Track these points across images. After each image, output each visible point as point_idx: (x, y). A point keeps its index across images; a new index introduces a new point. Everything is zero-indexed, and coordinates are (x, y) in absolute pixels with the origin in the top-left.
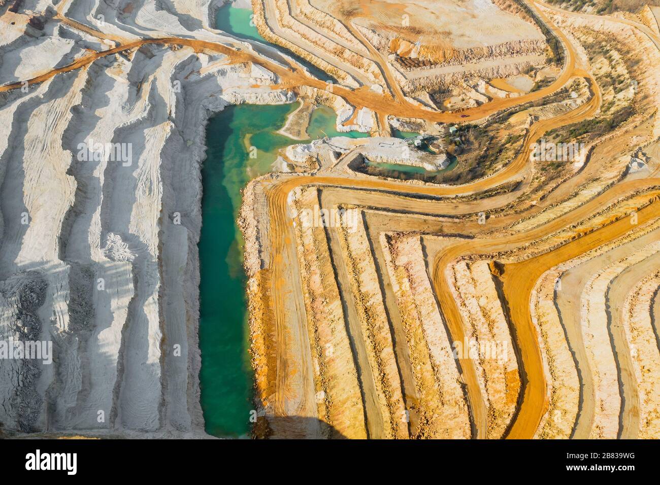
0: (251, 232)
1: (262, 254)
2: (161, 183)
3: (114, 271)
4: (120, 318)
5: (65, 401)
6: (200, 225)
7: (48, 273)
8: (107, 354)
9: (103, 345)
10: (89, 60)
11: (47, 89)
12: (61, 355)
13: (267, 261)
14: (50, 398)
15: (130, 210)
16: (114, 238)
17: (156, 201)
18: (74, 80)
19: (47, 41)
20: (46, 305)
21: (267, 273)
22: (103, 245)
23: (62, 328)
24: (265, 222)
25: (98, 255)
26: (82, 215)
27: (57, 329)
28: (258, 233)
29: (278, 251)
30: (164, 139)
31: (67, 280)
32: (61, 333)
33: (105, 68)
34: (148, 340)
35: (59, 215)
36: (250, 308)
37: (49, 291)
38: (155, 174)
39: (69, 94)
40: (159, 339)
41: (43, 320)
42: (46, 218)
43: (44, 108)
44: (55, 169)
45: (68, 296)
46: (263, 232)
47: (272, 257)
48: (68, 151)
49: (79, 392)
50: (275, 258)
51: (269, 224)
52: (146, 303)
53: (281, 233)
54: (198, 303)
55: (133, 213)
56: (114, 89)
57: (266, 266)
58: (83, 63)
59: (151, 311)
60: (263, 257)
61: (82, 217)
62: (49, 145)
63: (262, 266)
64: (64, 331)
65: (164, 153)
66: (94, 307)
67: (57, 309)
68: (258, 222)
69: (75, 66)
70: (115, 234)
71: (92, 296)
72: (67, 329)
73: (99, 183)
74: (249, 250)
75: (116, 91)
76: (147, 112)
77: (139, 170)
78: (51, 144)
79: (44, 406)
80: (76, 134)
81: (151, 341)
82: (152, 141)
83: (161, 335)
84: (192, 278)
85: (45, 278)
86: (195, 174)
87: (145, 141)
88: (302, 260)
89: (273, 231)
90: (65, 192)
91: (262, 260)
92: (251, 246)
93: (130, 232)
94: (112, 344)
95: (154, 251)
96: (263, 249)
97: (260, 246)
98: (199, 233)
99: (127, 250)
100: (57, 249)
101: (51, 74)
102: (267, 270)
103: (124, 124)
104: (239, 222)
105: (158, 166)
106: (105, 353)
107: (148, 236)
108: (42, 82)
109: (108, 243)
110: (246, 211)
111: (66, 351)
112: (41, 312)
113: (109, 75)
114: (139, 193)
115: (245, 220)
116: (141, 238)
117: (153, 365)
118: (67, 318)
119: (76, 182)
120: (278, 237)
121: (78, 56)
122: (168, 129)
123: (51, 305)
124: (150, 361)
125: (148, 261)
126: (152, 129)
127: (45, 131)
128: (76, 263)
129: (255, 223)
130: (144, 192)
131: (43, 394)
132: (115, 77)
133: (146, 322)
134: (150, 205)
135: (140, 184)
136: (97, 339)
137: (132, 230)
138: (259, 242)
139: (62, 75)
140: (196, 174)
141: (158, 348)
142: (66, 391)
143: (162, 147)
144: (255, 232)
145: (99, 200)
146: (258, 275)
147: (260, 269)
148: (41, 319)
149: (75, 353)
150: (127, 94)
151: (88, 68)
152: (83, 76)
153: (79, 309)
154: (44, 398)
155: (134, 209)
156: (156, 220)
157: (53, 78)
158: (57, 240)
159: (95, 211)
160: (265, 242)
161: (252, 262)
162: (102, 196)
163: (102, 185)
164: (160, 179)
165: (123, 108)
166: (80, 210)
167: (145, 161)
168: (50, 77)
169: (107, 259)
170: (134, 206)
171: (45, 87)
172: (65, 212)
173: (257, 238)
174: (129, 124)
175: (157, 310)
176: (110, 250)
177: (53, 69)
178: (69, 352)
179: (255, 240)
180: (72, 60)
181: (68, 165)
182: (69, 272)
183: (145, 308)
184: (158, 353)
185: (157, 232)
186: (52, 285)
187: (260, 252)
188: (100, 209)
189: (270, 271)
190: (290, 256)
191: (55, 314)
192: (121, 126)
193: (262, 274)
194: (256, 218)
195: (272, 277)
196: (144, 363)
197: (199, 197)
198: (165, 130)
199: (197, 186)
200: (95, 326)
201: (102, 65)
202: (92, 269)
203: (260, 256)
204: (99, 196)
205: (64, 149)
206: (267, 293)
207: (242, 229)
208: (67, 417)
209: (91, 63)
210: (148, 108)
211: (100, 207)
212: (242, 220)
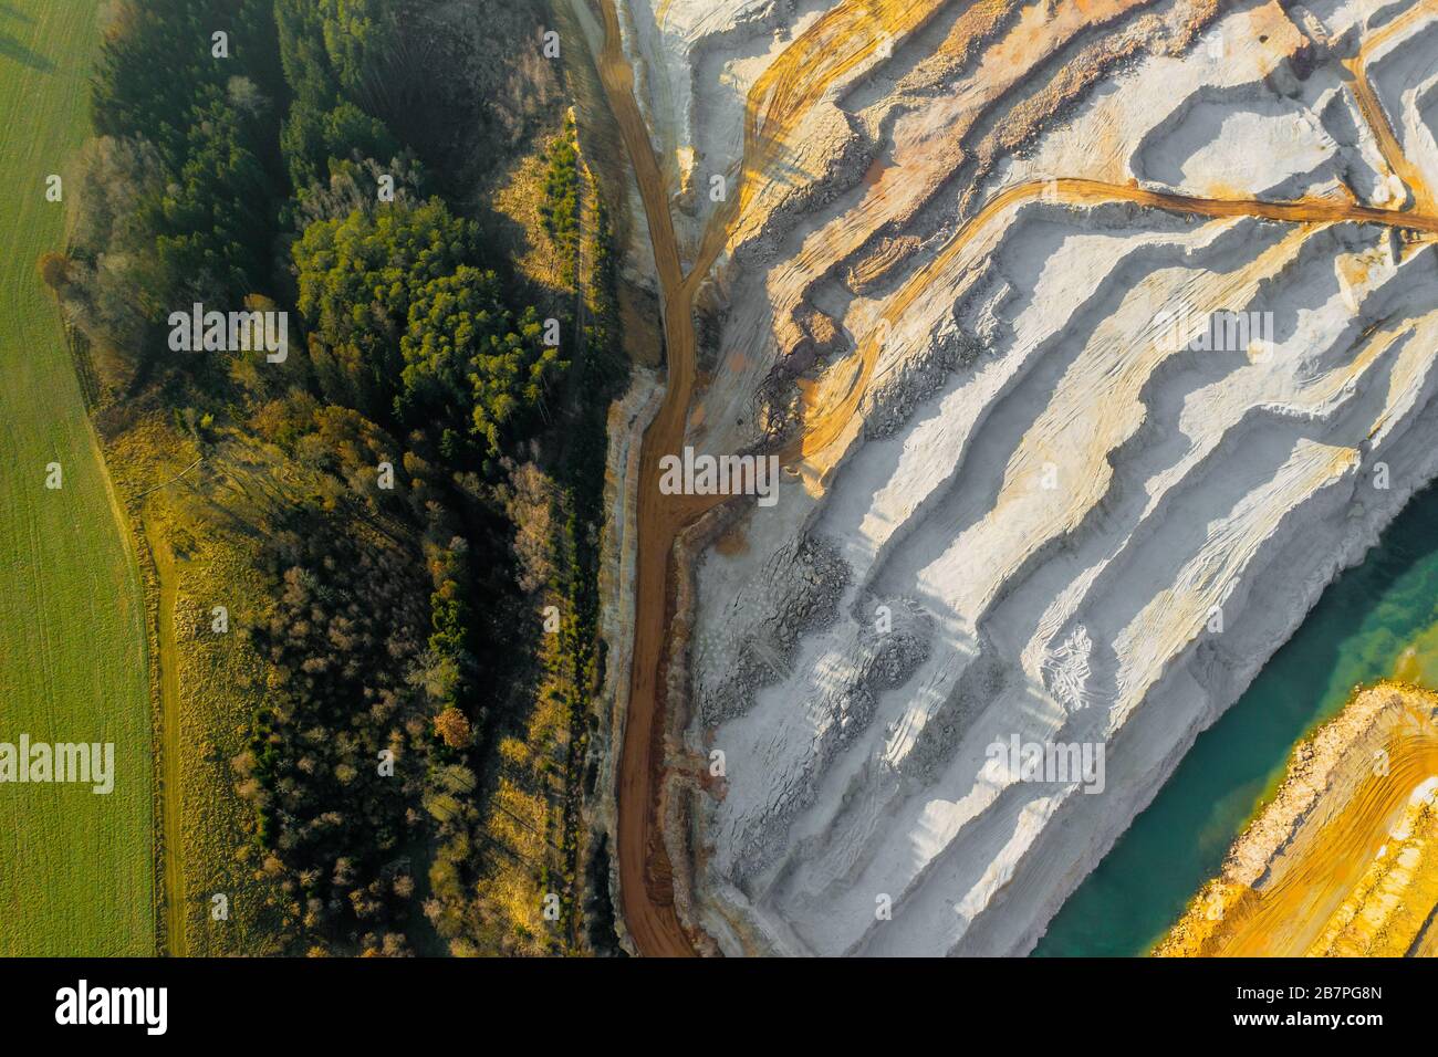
0: (1299, 794)
1: (1279, 859)
2: (1237, 580)
3: (1032, 711)
4: (976, 802)
5: (811, 877)
6: (1235, 699)
7: (944, 639)
8: (915, 849)
9: (921, 828)
10: (1328, 211)
11: (1208, 242)
12: (859, 795)
13: (1274, 879)
14: (798, 853)
15: (1147, 599)
16: (1082, 640)
17: (1199, 614)
18: (1268, 247)
19: (1290, 116)
20: (900, 693)
21: (1254, 903)
22: (1054, 644)
23: (891, 756)
24: (1339, 801)
25: (1033, 659)
26: (1071, 556)
27: (884, 752)
28: (1308, 812)
29: (1310, 876)
30: (1317, 487)
31: (957, 675)
32: (885, 761)
33: (1342, 248)
34: (985, 870)
35: (1037, 535)
36: (1176, 931)
37: (922, 673)
38: (1244, 553)
39: (1236, 275)
40: (1002, 882)
41: (880, 717)
42: (1014, 524)
43: (1176, 273)
44: (1097, 431)
45: (939, 706)
46: (1319, 817)
47: (1289, 878)
48: (1143, 408)
49: (836, 880)
50: (1291, 886)
51: (1341, 810)
52: (1033, 804)
53: (1344, 846)
54: (1107, 849)
55: (1147, 609)
56: (1322, 310)
57: (1264, 889)
58: (1314, 214)
59: (1028, 827)
60: (1273, 866)
61: (1068, 559)
62: (1125, 368)
63: (1258, 882)
64: (890, 763)
65: (1291, 518)
66: (962, 745)
67: (909, 718)
68: (1327, 790)
69: (1295, 214)
70: (1088, 635)
71: (972, 723)
72: (896, 763)
73: (1142, 510)
74: (1266, 822)
75: (1319, 317)
76: (1335, 406)
77: (1223, 523)
78: (1130, 369)
79: (781, 863)
80: (1186, 369)
81: (988, 875)
82: (1295, 472)
83: (1009, 877)
84: (1138, 798)
85: (933, 643)
86: (1310, 592)
87: (1283, 462)
88: (1331, 936)
89: (1333, 831)
90: (1077, 495)
91: (1268, 870)
92: (1275, 820)
93: (1114, 645)
94: (933, 838)
95: (1118, 716)
96: (1287, 851)
97: (1289, 841)
98: (1221, 714)
99: (1081, 682)
100: (987, 602)
101: (1239, 208)
102: (1259, 899)
103: (1277, 408)
104: (1299, 752)
105: (1262, 538)
106: (914, 844)
107: (1134, 676)
108: (1214, 217)
109: (1066, 644)
110: (1330, 741)
111: (870, 794)
112: (888, 699)
113: (1338, 270)
114: (1188, 573)
115: (1310, 757)
116: (1121, 670)
117: (960, 916)
118: (909, 745)
119: (1107, 486)
120: (1334, 848)
121: (1316, 191)
122: (1342, 468)
123: (906, 702)
124: (960, 909)
125: (1095, 726)
126: (1315, 445)
127: (1139, 333)
128: (994, 648)
129: (1321, 787)
130: (1197, 577)
131: (792, 843)
132: (1343, 282)
133: (1007, 835)
134: (1185, 614)
135: (1203, 554)
136: (922, 807)
137: (1119, 645)
138: (1295, 831)
139: (1256, 222)
140: (1313, 592)
141: (989, 896)
142: (822, 863)
143: (1298, 501)
144: (1303, 804)
145: (1116, 547)
146: (1239, 891)
147: (1249, 885)
148: (878, 712)
149: (879, 808)
150: (1334, 339)
151: (1310, 234)
152: (1289, 248)
153: (937, 737)
154: (790, 850)
155: (1154, 602)
156: (1169, 654)
157: (1235, 221)
158: (998, 584)
159: (1094, 565)
160: (1304, 839)
161: (1251, 854)
162: (1125, 542)
163: (1142, 518)
164: (1242, 569)
165: (1303, 367)
166: (1073, 545)
167: (1249, 510)
168: (1234, 214)
169: (1039, 677)
170: (1160, 595)
171: (1207, 235)
172: (1048, 537)
173: (1298, 821)
174: (1284, 413)
175: (1038, 830)
176: (1060, 660)
177: (1253, 199)
178: (873, 799)
179: (1291, 821)
180: (1298, 192)
181: (1121, 438)
182: (971, 662)
183: (1024, 812)
184: (981, 906)
185: (1152, 680)
186: (932, 665)
187: (1279, 851)
188: (1104, 566)
189: (1262, 903)
190: (1319, 905)
191: (899, 723)
192: (1268, 408)
193: (1245, 897)
194: (1331, 778)
195: (1256, 916)
196: (951, 903)
197: (1278, 644)
198: (1337, 463)
199: (1295, 617)
200: (937, 781)
201: (1343, 238)
202: (1008, 677)
203: (1272, 859)
204: (1120, 540)
205: (1141, 398)
206: (1222, 940)
207: (1291, 769)
208: (796, 900)
209: (1325, 226)
210: (1344, 399)
211: (1106, 562)
212: (1307, 754)
